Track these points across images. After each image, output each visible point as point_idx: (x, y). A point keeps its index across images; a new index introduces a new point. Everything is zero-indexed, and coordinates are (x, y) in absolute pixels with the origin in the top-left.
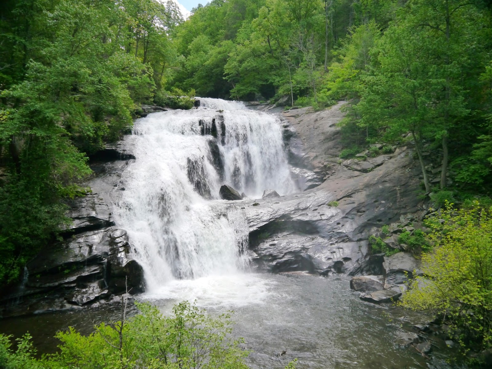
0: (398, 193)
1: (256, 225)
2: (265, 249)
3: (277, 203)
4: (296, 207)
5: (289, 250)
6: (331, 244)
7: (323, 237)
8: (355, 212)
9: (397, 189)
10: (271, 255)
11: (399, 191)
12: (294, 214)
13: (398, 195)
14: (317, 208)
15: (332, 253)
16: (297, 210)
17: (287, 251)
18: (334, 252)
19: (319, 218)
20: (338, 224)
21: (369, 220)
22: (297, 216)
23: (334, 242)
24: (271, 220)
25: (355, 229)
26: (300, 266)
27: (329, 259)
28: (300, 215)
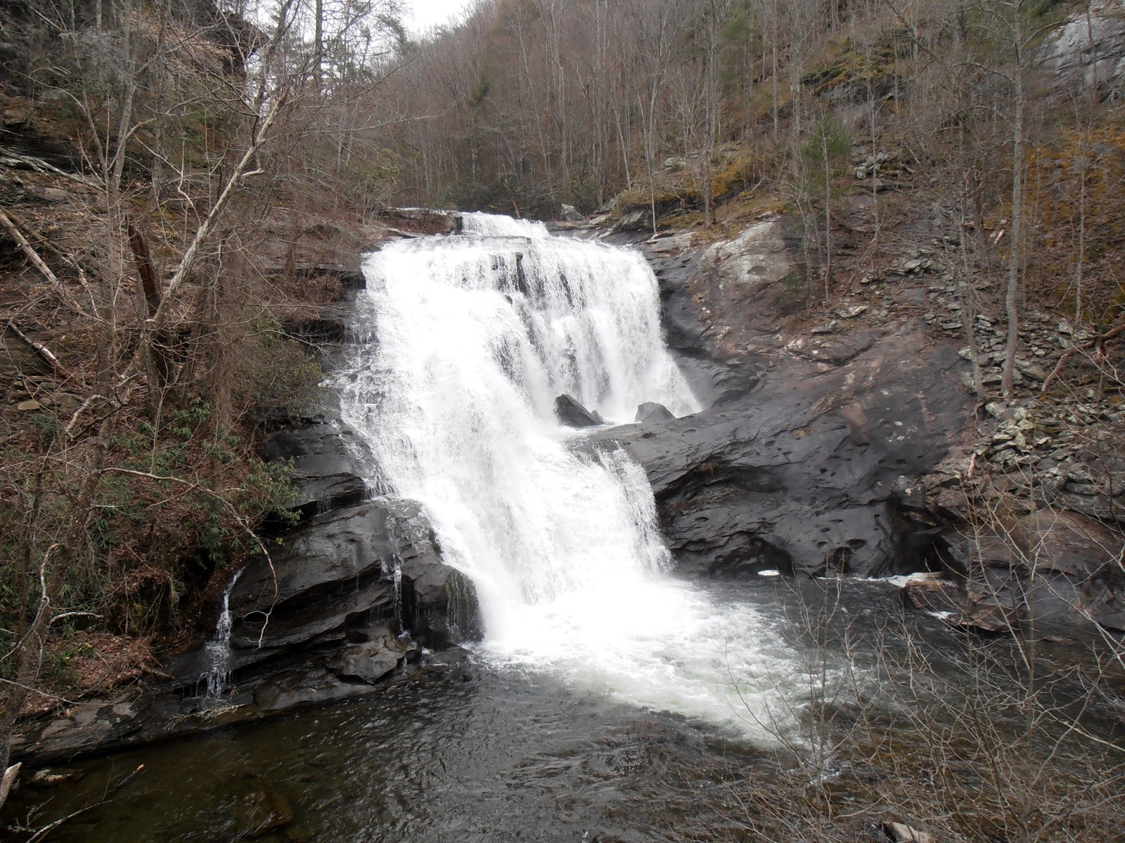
0: (923, 405)
1: (662, 479)
2: (690, 529)
3: (692, 431)
4: (732, 438)
5: (738, 529)
6: (818, 514)
7: (798, 500)
8: (849, 446)
9: (920, 396)
10: (702, 541)
11: (923, 401)
12: (730, 453)
13: (924, 409)
14: (773, 439)
15: (822, 531)
16: (735, 444)
17: (732, 532)
18: (828, 530)
19: (781, 459)
20: (823, 471)
21: (881, 462)
22: (737, 456)
23: (822, 508)
24: (690, 468)
25: (861, 480)
26: (763, 561)
27: (821, 544)
28: (744, 455)
